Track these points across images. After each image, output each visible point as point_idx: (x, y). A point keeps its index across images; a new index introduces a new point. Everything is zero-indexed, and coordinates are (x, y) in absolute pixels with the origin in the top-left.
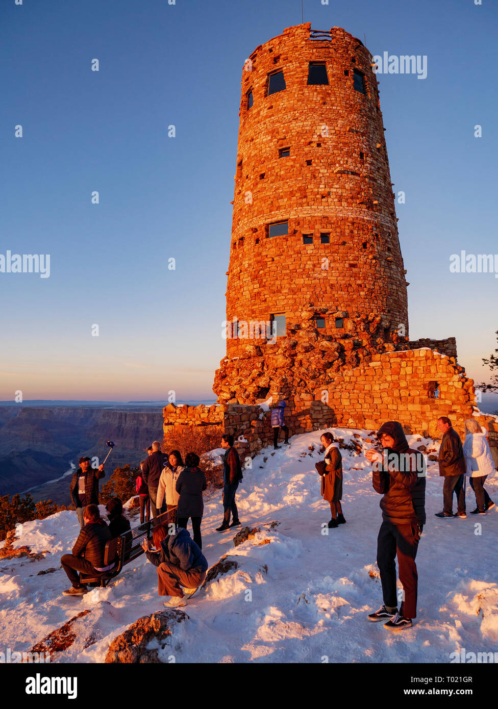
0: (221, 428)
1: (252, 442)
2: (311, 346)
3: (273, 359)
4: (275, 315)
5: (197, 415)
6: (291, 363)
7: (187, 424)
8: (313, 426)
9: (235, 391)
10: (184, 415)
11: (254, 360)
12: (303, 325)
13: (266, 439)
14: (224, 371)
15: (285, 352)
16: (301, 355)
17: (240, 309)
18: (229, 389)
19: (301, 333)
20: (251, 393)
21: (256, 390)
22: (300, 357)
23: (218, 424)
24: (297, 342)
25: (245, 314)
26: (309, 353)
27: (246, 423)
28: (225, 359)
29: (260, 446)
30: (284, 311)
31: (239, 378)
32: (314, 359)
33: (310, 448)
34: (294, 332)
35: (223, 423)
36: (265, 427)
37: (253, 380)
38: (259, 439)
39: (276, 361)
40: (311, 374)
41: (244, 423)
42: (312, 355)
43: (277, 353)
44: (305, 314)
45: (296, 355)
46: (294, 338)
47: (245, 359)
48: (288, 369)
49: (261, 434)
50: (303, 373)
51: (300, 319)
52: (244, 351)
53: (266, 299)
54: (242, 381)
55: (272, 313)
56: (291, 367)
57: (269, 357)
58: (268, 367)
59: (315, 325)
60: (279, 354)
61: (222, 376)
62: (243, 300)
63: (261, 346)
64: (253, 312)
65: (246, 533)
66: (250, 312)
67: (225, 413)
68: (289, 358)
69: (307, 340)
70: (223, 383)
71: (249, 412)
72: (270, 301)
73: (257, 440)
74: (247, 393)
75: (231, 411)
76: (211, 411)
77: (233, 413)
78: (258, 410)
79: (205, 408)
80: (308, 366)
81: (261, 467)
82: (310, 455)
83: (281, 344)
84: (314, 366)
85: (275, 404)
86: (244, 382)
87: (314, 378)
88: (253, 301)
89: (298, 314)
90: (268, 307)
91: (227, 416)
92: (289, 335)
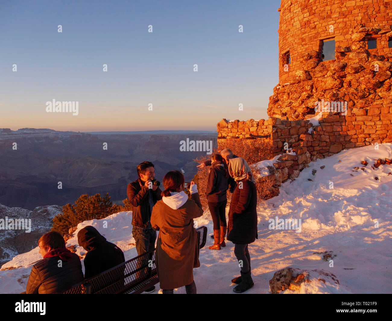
0: (269, 141)
1: (301, 154)
2: (361, 67)
3: (322, 81)
4: (324, 41)
5: (246, 129)
6: (339, 84)
7: (238, 137)
8: (365, 141)
9: (286, 113)
10: (235, 130)
11: (303, 84)
12: (354, 47)
13: (315, 153)
14: (277, 97)
15: (334, 74)
16: (350, 76)
17: (290, 39)
18: (281, 111)
19: (351, 55)
20: (301, 113)
21: (305, 111)
22: (349, 78)
23: (266, 137)
24: (346, 64)
25: (296, 43)
26: (359, 74)
27: (294, 136)
28: (278, 86)
29: (309, 159)
30: (334, 35)
31: (289, 101)
32: (364, 79)
33: (362, 163)
34: (343, 54)
35: (271, 136)
36: (314, 141)
37: (303, 102)
38: (307, 152)
39: (325, 84)
40: (360, 94)
41: (292, 137)
42: (362, 75)
43: (326, 76)
44: (356, 36)
45: (345, 76)
46: (343, 61)
47: (295, 83)
48: (336, 90)
49: (310, 148)
50: (352, 93)
51: (350, 42)
52: (294, 77)
53: (316, 26)
54: (292, 103)
55: (322, 38)
56: (340, 88)
57: (318, 80)
58: (316, 89)
59: (366, 46)
60: (328, 77)
61: (275, 101)
62: (294, 31)
63: (310, 70)
64: (303, 40)
65: (289, 278)
66: (300, 41)
67: (273, 127)
68: (338, 80)
69: (357, 61)
70: (275, 106)
71: (297, 126)
72: (319, 28)
73: (306, 153)
74: (297, 113)
75: (280, 124)
76: (260, 124)
77: (282, 127)
78: (308, 124)
79: (254, 123)
80: (358, 86)
81: (309, 180)
82: (363, 169)
83: (330, 67)
84: (363, 86)
85: (325, 119)
86: (294, 104)
87: (363, 97)
88: (303, 29)
89: (348, 36)
90: (318, 33)
91: (275, 129)
92: (338, 58)
